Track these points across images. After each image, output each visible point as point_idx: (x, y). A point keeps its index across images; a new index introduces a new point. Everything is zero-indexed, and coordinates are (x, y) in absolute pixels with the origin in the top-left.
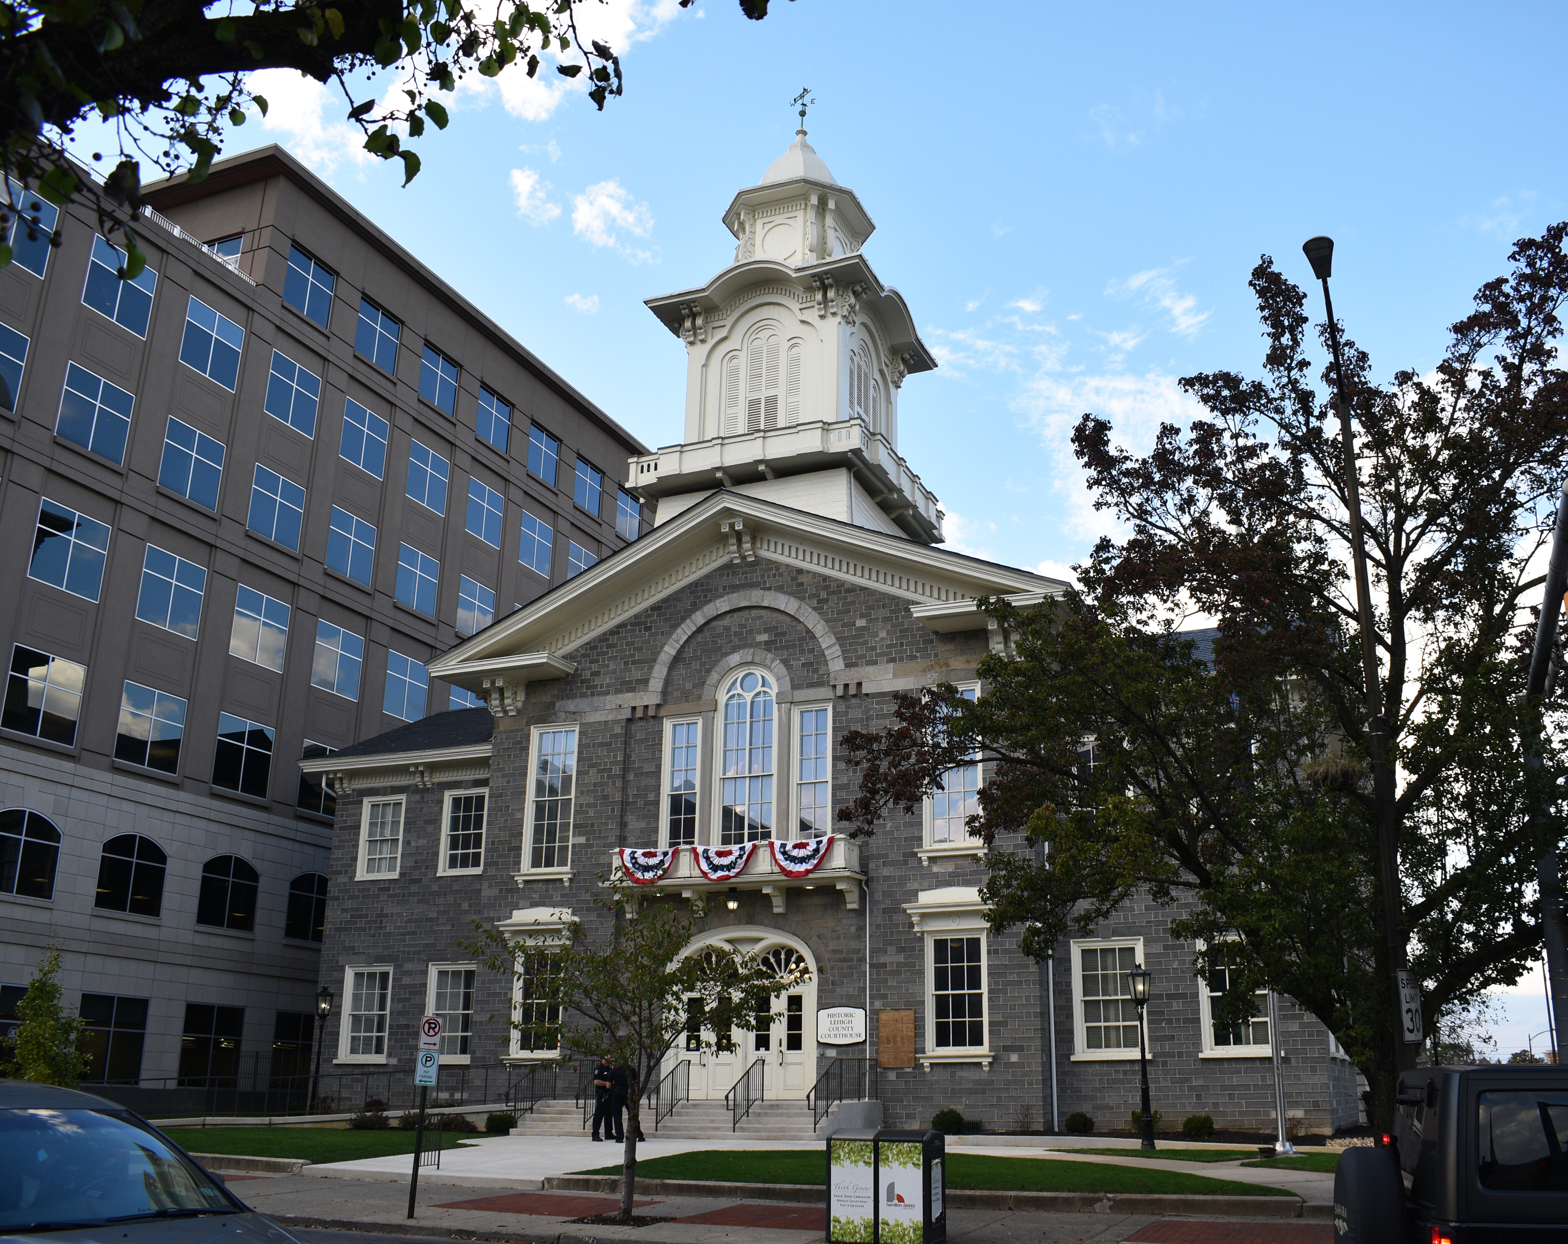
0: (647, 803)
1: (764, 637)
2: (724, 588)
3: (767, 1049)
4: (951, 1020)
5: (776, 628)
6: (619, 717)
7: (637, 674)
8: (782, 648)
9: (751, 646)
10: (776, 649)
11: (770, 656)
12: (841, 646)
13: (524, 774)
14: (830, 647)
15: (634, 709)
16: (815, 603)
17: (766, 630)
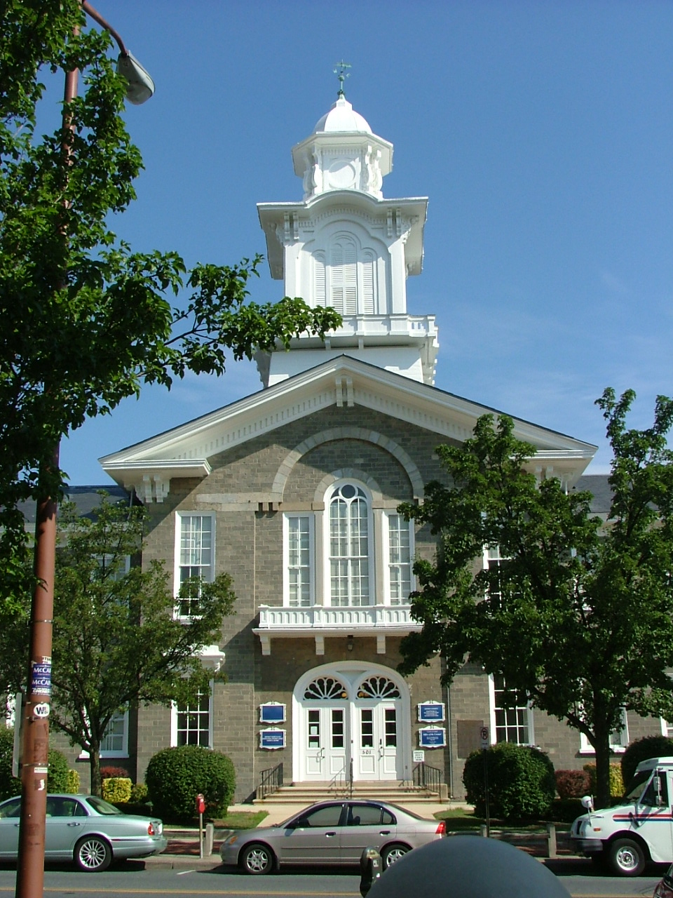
0: (273, 573)
1: (360, 461)
2: (330, 424)
3: (371, 745)
4: (506, 726)
5: (370, 455)
6: (248, 510)
7: (260, 479)
8: (376, 470)
9: (351, 466)
10: (370, 470)
11: (365, 474)
12: (421, 472)
13: (173, 547)
14: (412, 472)
15: (261, 504)
16: (400, 440)
17: (362, 456)
